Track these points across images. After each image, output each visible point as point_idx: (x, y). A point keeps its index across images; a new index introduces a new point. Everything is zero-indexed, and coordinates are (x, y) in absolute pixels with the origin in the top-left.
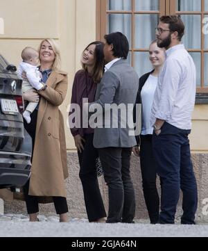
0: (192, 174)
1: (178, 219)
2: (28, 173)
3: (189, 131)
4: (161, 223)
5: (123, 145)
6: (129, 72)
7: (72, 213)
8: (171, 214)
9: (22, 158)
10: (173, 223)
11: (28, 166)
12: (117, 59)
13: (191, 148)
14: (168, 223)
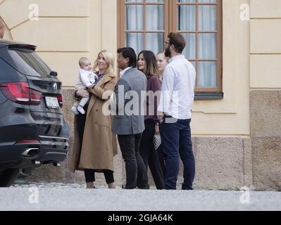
0: (190, 152)
1: (179, 185)
2: (66, 152)
3: (189, 120)
4: (166, 189)
5: (135, 133)
6: (138, 77)
7: (99, 181)
8: (173, 181)
9: (61, 141)
10: (175, 189)
11: (66, 147)
12: (128, 68)
13: (191, 133)
14: (171, 189)
